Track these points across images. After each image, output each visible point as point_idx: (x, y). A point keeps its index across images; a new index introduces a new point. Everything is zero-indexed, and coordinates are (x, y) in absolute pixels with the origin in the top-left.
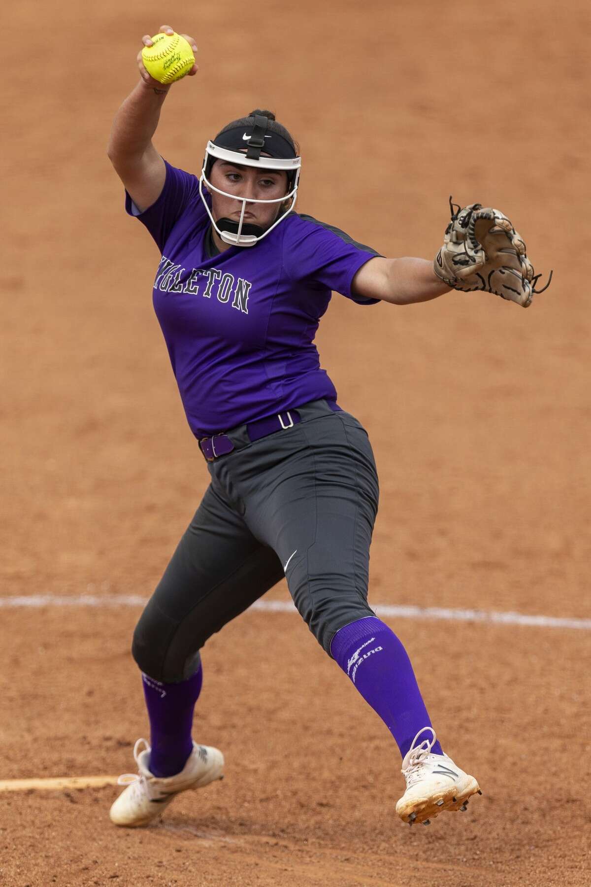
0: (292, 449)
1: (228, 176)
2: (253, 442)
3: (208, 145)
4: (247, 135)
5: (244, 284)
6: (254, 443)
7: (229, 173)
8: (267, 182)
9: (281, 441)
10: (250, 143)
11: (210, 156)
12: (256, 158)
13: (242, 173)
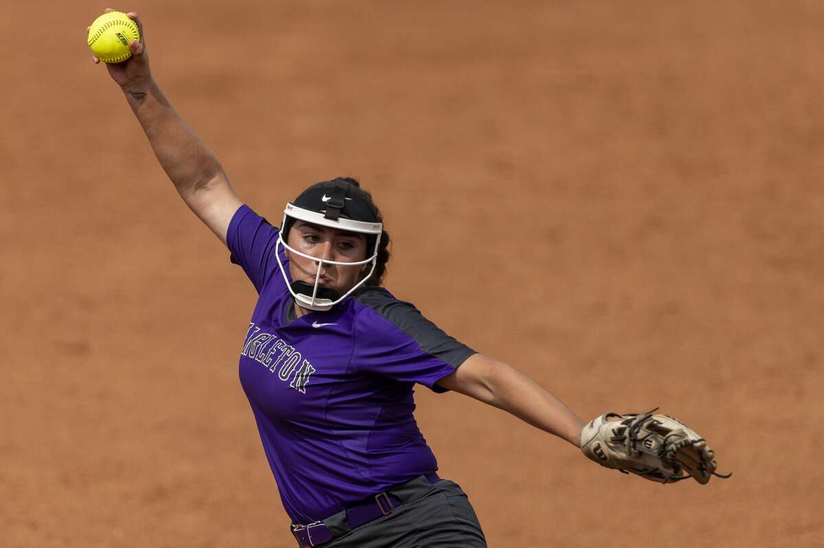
0: (397, 534)
1: (306, 238)
2: (354, 528)
3: (287, 206)
4: (326, 197)
5: (308, 368)
6: (355, 530)
7: (307, 235)
8: (345, 244)
9: (384, 525)
10: (329, 203)
11: (288, 217)
12: (335, 219)
13: (320, 234)
